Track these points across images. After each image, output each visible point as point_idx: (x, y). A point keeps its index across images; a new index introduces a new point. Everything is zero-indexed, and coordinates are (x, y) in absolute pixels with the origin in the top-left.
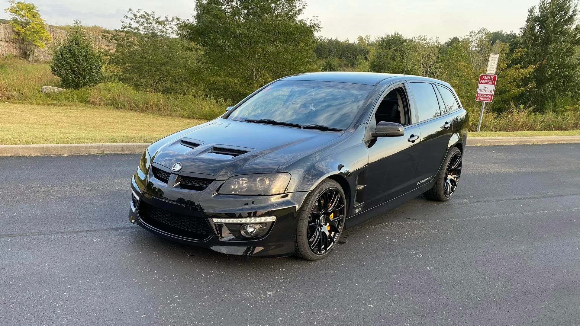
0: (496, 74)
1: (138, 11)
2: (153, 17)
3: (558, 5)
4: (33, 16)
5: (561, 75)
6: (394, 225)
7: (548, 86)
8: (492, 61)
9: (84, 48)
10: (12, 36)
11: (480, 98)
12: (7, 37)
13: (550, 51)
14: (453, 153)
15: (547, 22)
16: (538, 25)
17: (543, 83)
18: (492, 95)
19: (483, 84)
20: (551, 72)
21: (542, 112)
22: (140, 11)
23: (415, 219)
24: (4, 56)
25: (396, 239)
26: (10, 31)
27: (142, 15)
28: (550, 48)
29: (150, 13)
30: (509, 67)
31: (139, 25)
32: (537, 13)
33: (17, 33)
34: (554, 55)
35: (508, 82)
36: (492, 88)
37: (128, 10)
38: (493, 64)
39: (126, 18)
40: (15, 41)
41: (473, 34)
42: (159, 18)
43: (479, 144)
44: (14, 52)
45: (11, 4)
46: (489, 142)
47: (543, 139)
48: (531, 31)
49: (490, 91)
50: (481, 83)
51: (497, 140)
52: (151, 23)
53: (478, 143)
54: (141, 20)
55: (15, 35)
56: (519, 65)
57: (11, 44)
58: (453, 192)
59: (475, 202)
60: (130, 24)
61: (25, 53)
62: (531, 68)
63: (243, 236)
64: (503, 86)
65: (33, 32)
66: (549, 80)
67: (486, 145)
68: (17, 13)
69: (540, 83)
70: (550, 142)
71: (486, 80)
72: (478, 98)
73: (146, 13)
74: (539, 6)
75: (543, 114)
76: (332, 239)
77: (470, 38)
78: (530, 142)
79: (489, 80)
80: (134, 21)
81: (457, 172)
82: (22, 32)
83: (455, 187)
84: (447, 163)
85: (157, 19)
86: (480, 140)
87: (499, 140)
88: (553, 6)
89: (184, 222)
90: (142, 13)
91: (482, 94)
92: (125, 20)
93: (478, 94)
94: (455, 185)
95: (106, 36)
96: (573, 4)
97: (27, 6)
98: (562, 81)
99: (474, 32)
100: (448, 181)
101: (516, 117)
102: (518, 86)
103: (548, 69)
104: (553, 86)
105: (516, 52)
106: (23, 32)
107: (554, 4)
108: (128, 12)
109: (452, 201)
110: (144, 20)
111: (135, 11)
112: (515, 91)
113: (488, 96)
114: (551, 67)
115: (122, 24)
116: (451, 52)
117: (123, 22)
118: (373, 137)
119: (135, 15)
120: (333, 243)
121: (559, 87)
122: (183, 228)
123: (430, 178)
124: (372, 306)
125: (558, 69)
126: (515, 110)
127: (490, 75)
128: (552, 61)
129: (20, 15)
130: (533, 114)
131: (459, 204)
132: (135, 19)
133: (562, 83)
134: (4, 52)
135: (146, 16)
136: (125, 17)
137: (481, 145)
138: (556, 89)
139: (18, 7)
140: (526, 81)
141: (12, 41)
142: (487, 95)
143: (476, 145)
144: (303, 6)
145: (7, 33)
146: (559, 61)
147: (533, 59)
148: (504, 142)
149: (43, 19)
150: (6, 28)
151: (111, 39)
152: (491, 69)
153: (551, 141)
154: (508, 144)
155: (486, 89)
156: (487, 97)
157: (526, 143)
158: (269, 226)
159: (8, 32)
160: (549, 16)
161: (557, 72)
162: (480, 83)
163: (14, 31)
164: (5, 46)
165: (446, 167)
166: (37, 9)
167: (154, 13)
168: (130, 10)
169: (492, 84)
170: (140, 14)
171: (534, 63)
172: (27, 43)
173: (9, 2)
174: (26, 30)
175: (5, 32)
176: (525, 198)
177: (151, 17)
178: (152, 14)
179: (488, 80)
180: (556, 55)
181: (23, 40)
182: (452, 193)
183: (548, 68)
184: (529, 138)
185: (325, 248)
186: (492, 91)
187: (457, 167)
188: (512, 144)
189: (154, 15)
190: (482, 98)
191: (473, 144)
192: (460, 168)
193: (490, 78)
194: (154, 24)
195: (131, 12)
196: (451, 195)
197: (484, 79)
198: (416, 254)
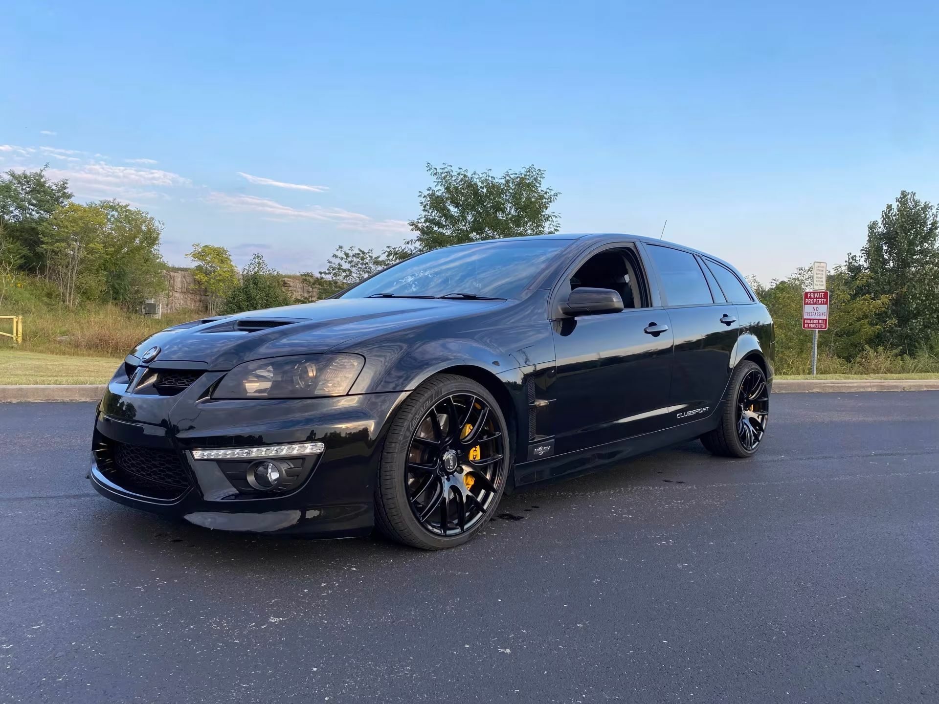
0: (827, 288)
1: (351, 249)
2: (370, 256)
3: (908, 218)
4: (222, 261)
5: (932, 308)
6: (636, 491)
7: (917, 323)
8: (818, 272)
9: (265, 288)
10: (192, 286)
11: (808, 325)
12: (185, 288)
13: (909, 276)
14: (746, 370)
15: (897, 239)
16: (885, 244)
17: (908, 320)
18: (826, 320)
19: (809, 304)
20: (917, 305)
21: (912, 355)
22: (353, 248)
23: (681, 483)
24: (177, 310)
25: (629, 513)
26: (189, 279)
27: (356, 254)
28: (908, 272)
29: (366, 251)
30: (854, 297)
31: (352, 266)
32: (881, 229)
33: (198, 282)
34: (916, 282)
35: (856, 318)
36: (824, 309)
37: (338, 248)
38: (819, 276)
39: (334, 258)
40: (194, 293)
41: (803, 272)
42: (379, 257)
43: (816, 390)
44: (191, 305)
45: (195, 248)
46: (832, 387)
47: (918, 384)
48: (876, 251)
49: (822, 314)
50: (807, 304)
51: (844, 384)
52: (367, 263)
53: (814, 388)
54: (355, 259)
55: (195, 285)
56: (867, 295)
57: (189, 295)
58: (759, 441)
59: (801, 459)
60: (339, 264)
61: (207, 308)
62: (885, 299)
63: (253, 488)
64: (850, 325)
65: (219, 280)
66: (915, 316)
67: (827, 391)
68: (201, 258)
69: (904, 320)
70: (931, 388)
71: (813, 299)
72: (806, 326)
73: (361, 251)
74: (882, 219)
75: (915, 358)
76: (479, 507)
77: (799, 276)
78: (897, 387)
79: (818, 298)
80: (346, 262)
81: (762, 406)
82: (204, 280)
83: (762, 433)
84: (738, 387)
85: (376, 258)
86: (816, 384)
87: (847, 385)
88: (902, 218)
89: (155, 466)
90: (356, 251)
91: (810, 319)
92: (333, 260)
93: (804, 319)
94: (761, 429)
95: (308, 280)
96: (931, 214)
97: (215, 250)
98: (935, 316)
99: (803, 269)
100: (747, 421)
101: (874, 362)
102: (872, 324)
103: (911, 301)
104: (924, 323)
105: (860, 278)
106: (206, 281)
107: (902, 215)
108: (338, 250)
109: (759, 458)
110: (358, 260)
111: (346, 249)
112: (868, 330)
113: (820, 321)
114: (914, 297)
115: (329, 264)
116: (776, 294)
117: (330, 262)
118: (565, 313)
119: (347, 255)
120: (481, 514)
121: (933, 324)
122: (166, 482)
123: (704, 409)
124: (508, 651)
125: (925, 301)
126: (872, 353)
127: (819, 291)
128: (915, 289)
129: (204, 260)
130: (899, 358)
131: (771, 461)
132: (347, 259)
133: (935, 318)
134: (178, 305)
135: (361, 255)
136: (333, 256)
137: (818, 390)
138: (929, 328)
139: (203, 251)
140: (881, 317)
141: (191, 291)
142: (819, 319)
143: (811, 391)
144: (556, 228)
145: (185, 282)
146: (925, 289)
147: (887, 288)
148: (856, 387)
149: (234, 265)
150: (184, 277)
151: (314, 284)
152: (819, 283)
153: (931, 386)
154: (862, 390)
155: (816, 312)
156: (819, 323)
157: (893, 389)
158: (309, 465)
159: (187, 281)
160: (898, 231)
161: (926, 304)
162: (805, 304)
163: (194, 280)
164: (180, 298)
165: (736, 393)
166: (227, 254)
167: (371, 251)
168: (341, 247)
169: (823, 304)
170: (354, 252)
171: (890, 292)
172: (210, 294)
173: (193, 245)
174: (210, 279)
175: (182, 282)
176: (895, 455)
177: (367, 256)
178: (369, 252)
179: (816, 298)
180: (920, 281)
181: (206, 291)
182: (757, 443)
183: (912, 299)
184: (896, 382)
185: (461, 524)
186: (826, 314)
187: (759, 398)
188: (869, 390)
189: (372, 253)
190: (811, 325)
191: (804, 390)
192: (766, 399)
193: (818, 296)
194: (371, 265)
195: (342, 250)
196: (753, 447)
197: (810, 298)
198: (661, 540)
